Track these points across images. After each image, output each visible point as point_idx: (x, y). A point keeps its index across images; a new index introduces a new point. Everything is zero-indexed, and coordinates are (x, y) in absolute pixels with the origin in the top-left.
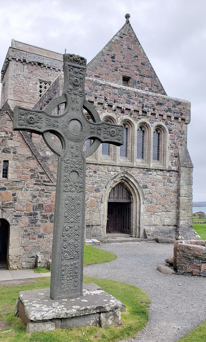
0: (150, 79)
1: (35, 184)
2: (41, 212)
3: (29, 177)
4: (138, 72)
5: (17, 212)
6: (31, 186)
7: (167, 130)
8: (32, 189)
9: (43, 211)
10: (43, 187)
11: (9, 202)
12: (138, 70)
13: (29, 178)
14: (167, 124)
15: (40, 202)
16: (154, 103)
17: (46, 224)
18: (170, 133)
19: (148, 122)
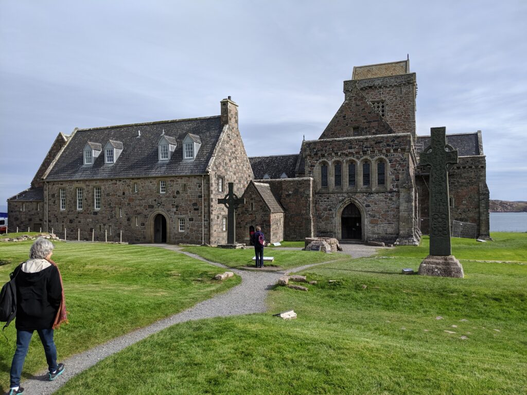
0: (377, 122)
4: (365, 121)
7: (388, 161)
12: (366, 119)
14: (387, 156)
16: (373, 143)
18: (390, 162)
19: (369, 158)
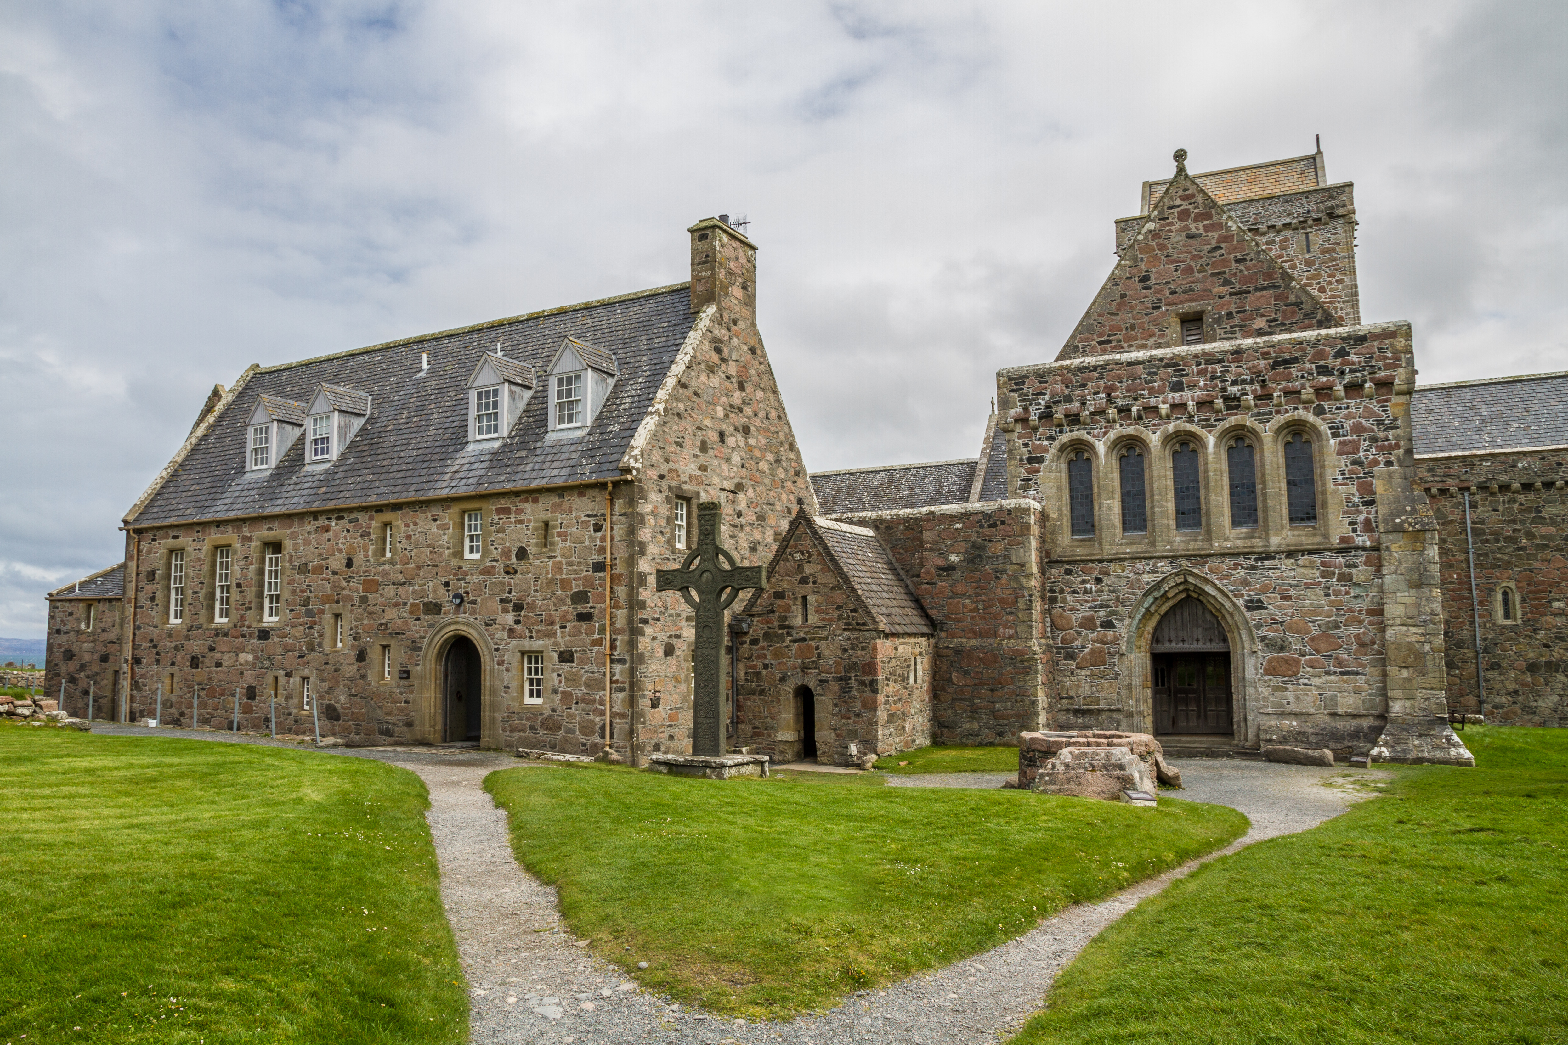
0: (1268, 293)
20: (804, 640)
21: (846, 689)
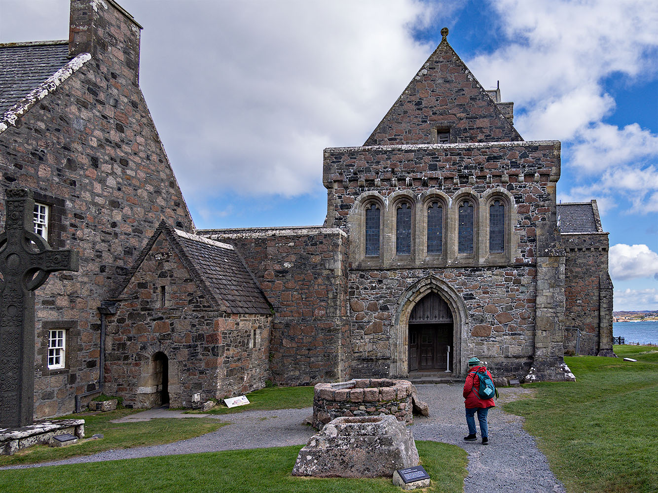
1: (194, 311)
2: (202, 344)
3: (186, 302)
5: (175, 344)
6: (190, 313)
8: (190, 317)
9: (204, 342)
10: (203, 314)
11: (167, 333)
13: (187, 304)
15: (200, 332)
17: (208, 357)
20: (161, 318)
21: (194, 355)
